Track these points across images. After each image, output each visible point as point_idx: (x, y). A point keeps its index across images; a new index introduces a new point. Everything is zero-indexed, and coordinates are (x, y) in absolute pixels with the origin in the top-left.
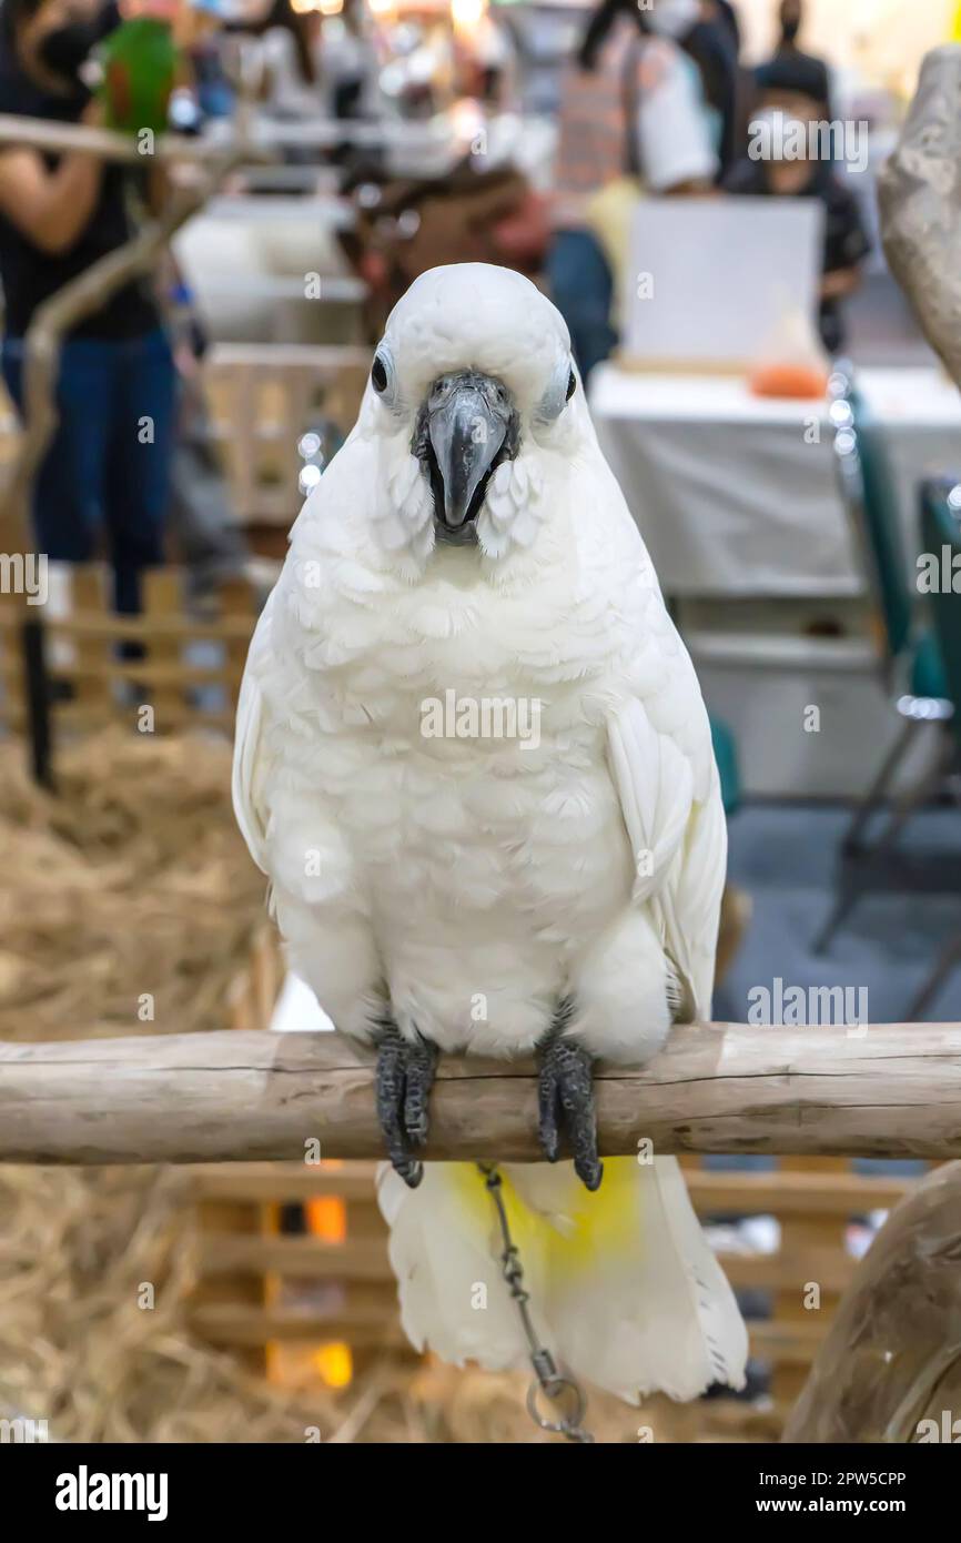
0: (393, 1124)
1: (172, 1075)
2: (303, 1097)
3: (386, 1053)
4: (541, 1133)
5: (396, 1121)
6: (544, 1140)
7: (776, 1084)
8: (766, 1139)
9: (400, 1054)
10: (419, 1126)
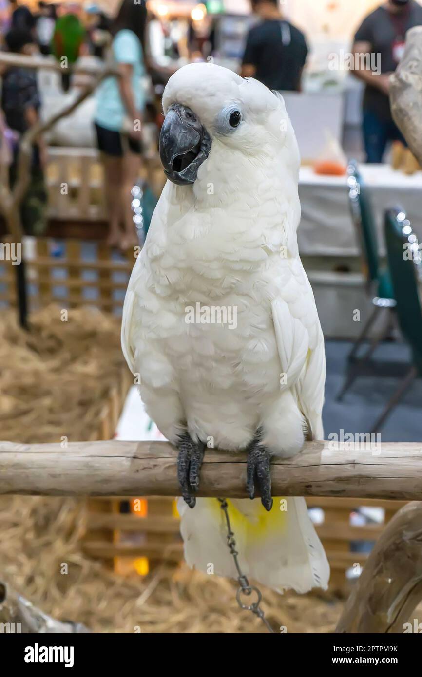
0: (184, 482)
1: (89, 459)
2: (146, 469)
3: (182, 451)
4: (247, 487)
5: (185, 480)
6: (249, 490)
7: (349, 468)
8: (344, 491)
9: (188, 452)
10: (195, 482)
